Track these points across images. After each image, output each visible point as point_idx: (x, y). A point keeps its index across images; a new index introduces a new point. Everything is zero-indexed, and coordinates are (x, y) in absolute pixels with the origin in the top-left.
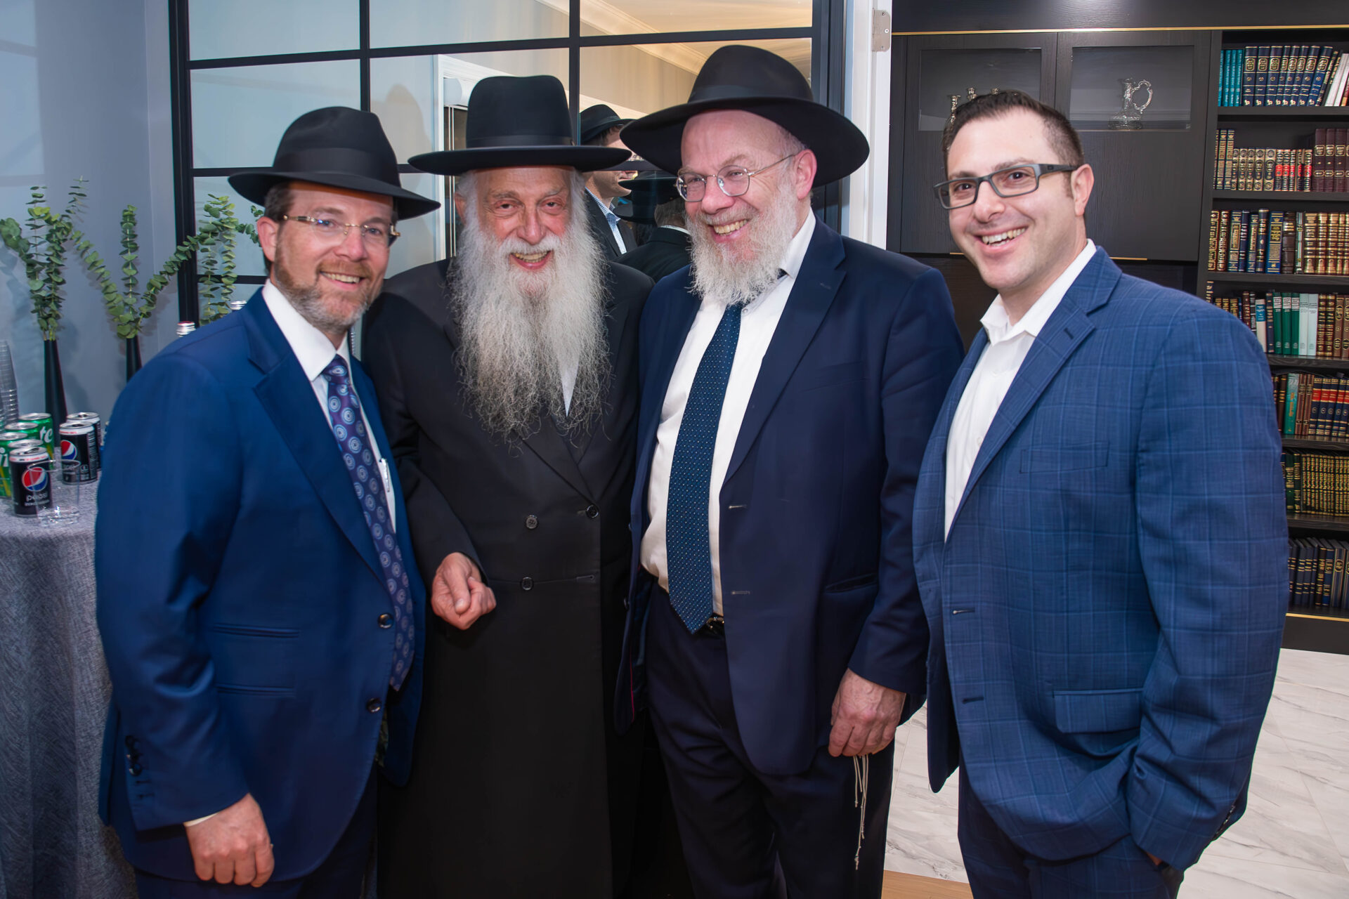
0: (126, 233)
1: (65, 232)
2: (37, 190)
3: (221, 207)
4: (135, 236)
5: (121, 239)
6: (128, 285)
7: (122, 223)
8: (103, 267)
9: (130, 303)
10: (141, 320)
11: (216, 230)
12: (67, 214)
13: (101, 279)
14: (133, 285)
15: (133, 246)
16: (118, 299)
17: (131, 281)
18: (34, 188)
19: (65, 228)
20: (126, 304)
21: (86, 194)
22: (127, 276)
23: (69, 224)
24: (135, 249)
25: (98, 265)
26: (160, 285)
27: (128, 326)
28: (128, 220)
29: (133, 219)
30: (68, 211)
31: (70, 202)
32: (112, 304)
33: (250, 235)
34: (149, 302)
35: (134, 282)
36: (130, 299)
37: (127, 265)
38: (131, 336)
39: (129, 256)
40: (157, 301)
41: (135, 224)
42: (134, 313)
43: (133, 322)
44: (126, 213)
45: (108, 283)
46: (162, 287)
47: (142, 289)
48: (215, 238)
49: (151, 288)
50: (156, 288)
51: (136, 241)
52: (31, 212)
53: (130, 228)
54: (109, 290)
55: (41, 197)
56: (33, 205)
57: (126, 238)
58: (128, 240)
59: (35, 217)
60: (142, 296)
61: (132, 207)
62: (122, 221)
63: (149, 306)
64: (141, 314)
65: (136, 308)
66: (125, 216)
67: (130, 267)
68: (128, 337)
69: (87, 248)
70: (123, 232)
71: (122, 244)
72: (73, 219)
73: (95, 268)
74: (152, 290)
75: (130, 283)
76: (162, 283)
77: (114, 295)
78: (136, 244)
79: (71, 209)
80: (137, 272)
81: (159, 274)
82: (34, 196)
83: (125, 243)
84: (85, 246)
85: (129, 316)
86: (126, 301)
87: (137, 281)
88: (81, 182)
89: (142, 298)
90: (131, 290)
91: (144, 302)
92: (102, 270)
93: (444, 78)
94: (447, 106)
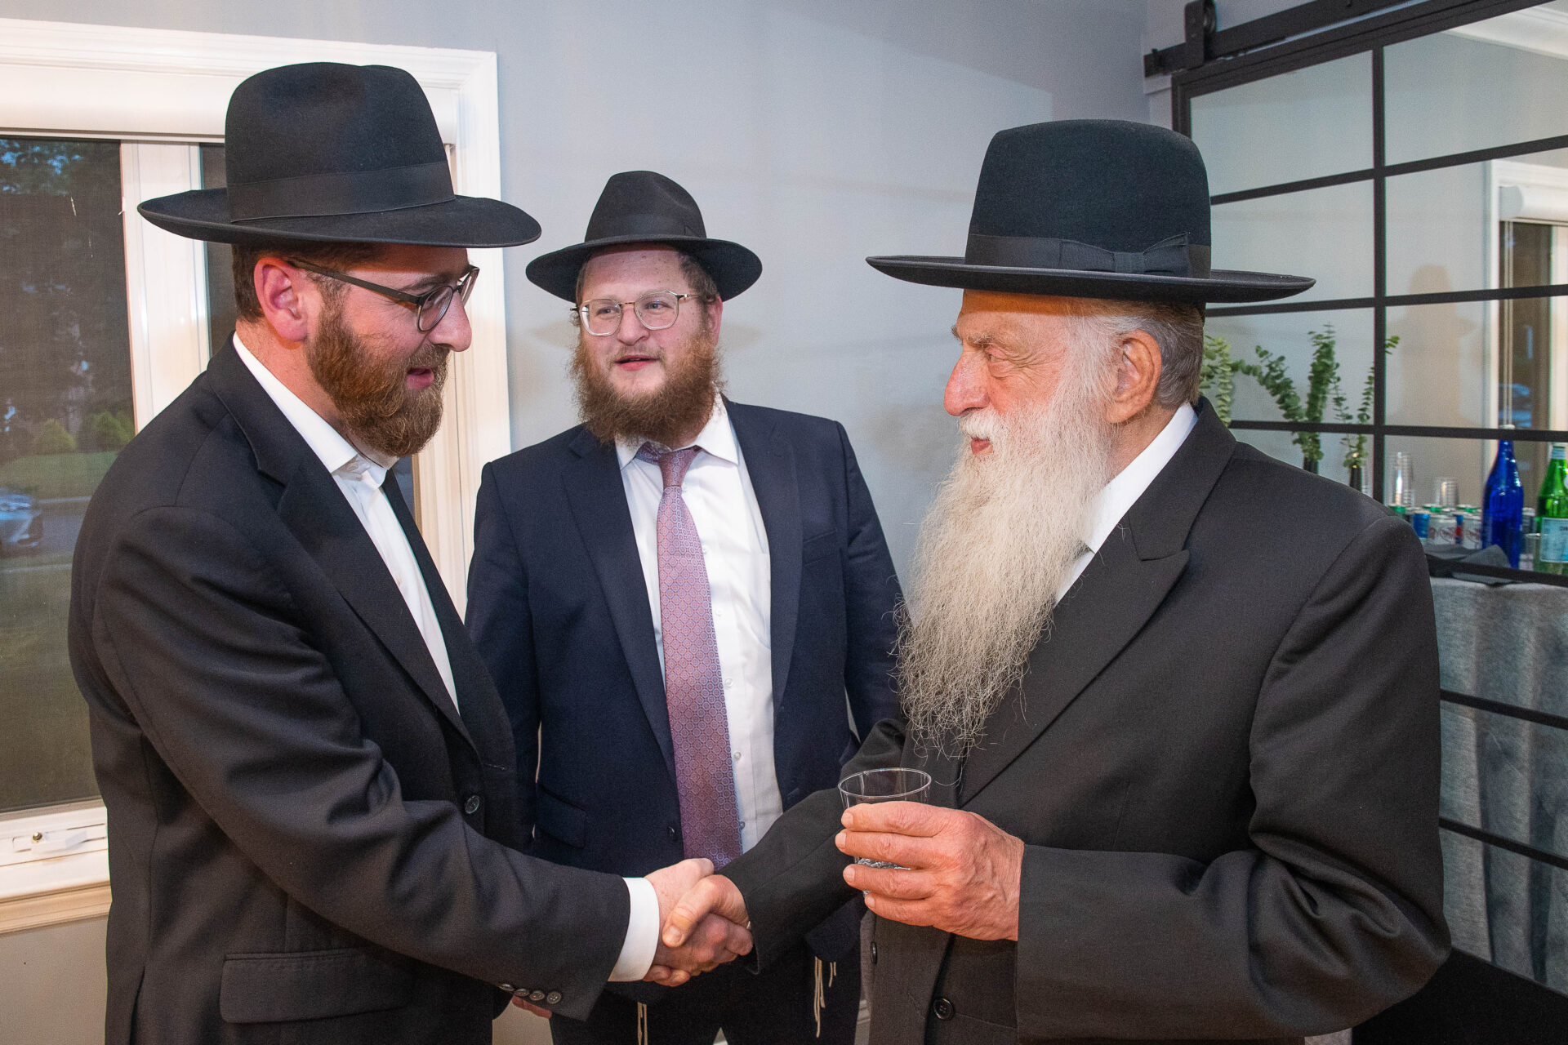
3: (1217, 348)
11: (1210, 372)
33: (1256, 378)
48: (1211, 381)
93: (1501, 187)
94: (1503, 219)
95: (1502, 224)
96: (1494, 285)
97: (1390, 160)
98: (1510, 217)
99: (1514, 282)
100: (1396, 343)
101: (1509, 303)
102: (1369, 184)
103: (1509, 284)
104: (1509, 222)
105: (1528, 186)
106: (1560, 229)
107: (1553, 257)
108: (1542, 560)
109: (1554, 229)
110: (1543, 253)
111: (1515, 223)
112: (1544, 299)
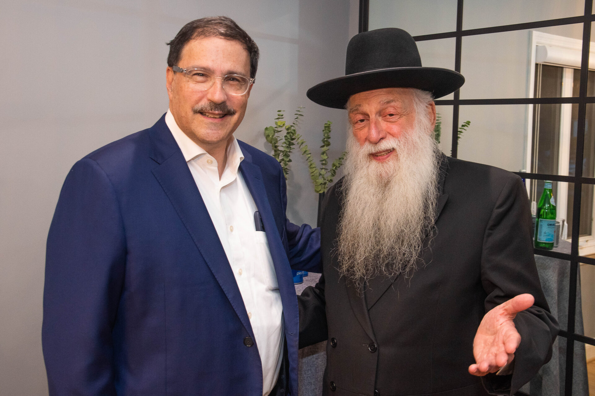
0: (325, 136)
1: (291, 135)
2: (280, 112)
4: (329, 138)
5: (322, 139)
6: (323, 164)
7: (323, 131)
8: (310, 154)
9: (322, 174)
10: (327, 183)
12: (294, 125)
13: (309, 160)
14: (325, 164)
15: (327, 143)
16: (317, 173)
17: (324, 162)
18: (279, 111)
19: (291, 132)
20: (320, 174)
21: (303, 114)
22: (322, 159)
23: (294, 130)
24: (328, 145)
25: (307, 152)
26: (338, 165)
27: (320, 186)
28: (327, 129)
29: (330, 128)
30: (294, 123)
31: (295, 119)
32: (312, 174)
34: (332, 174)
35: (326, 163)
36: (323, 172)
37: (323, 153)
38: (321, 192)
39: (325, 148)
40: (337, 173)
41: (330, 131)
42: (324, 179)
43: (323, 184)
44: (326, 125)
45: (312, 162)
46: (339, 166)
47: (330, 167)
49: (334, 167)
50: (336, 167)
51: (330, 140)
52: (276, 123)
53: (327, 133)
54: (312, 166)
55: (282, 116)
56: (277, 120)
57: (324, 139)
58: (326, 140)
59: (278, 126)
60: (329, 170)
61: (330, 122)
62: (324, 129)
63: (332, 176)
64: (328, 180)
65: (325, 176)
66: (325, 127)
67: (325, 154)
68: (320, 192)
69: (302, 143)
70: (324, 135)
71: (322, 142)
72: (296, 128)
73: (306, 154)
74: (334, 168)
75: (324, 163)
76: (339, 164)
77: (314, 169)
78: (329, 142)
79: (295, 122)
80: (328, 158)
81: (338, 159)
82: (279, 115)
83: (324, 141)
84: (301, 142)
85: (321, 181)
86: (321, 172)
87: (327, 162)
88: (301, 108)
89: (329, 172)
90: (324, 167)
91: (330, 174)
92: (309, 155)
93: (537, 46)
94: (538, 63)
95: (537, 65)
96: (531, 96)
97: (465, 28)
98: (541, 61)
99: (541, 96)
100: (469, 124)
101: (539, 106)
102: (454, 39)
103: (539, 96)
104: (540, 64)
105: (551, 46)
106: (567, 69)
107: (563, 83)
108: (538, 241)
109: (564, 69)
110: (559, 82)
111: (543, 65)
112: (558, 105)
